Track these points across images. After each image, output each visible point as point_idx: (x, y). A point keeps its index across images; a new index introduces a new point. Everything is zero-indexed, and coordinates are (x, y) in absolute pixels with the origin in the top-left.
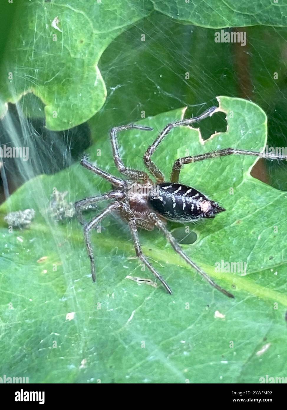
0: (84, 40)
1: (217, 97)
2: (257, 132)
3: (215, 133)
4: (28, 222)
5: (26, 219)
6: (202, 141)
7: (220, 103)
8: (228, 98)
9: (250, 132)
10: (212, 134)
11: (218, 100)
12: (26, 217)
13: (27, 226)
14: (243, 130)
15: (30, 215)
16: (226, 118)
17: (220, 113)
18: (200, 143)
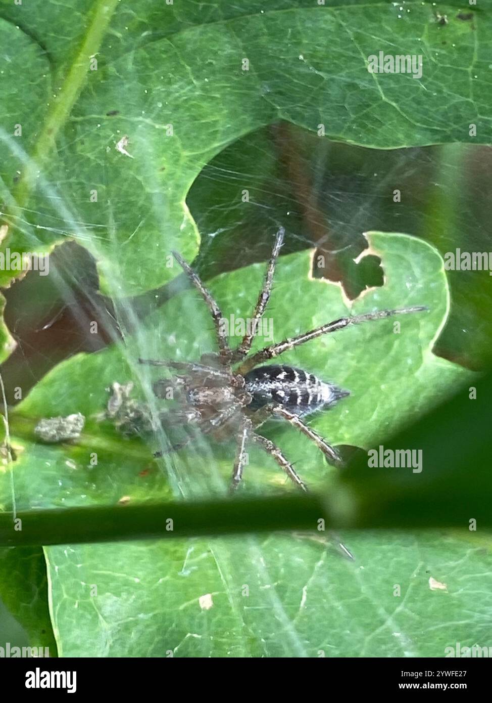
0: (166, 166)
1: (364, 234)
2: (432, 285)
3: (365, 289)
4: (77, 435)
5: (73, 431)
6: (348, 302)
7: (369, 242)
8: (381, 234)
9: (420, 285)
10: (362, 290)
11: (367, 238)
12: (73, 428)
13: (75, 441)
14: (410, 281)
15: (79, 424)
16: (381, 265)
17: (370, 257)
18: (345, 305)
